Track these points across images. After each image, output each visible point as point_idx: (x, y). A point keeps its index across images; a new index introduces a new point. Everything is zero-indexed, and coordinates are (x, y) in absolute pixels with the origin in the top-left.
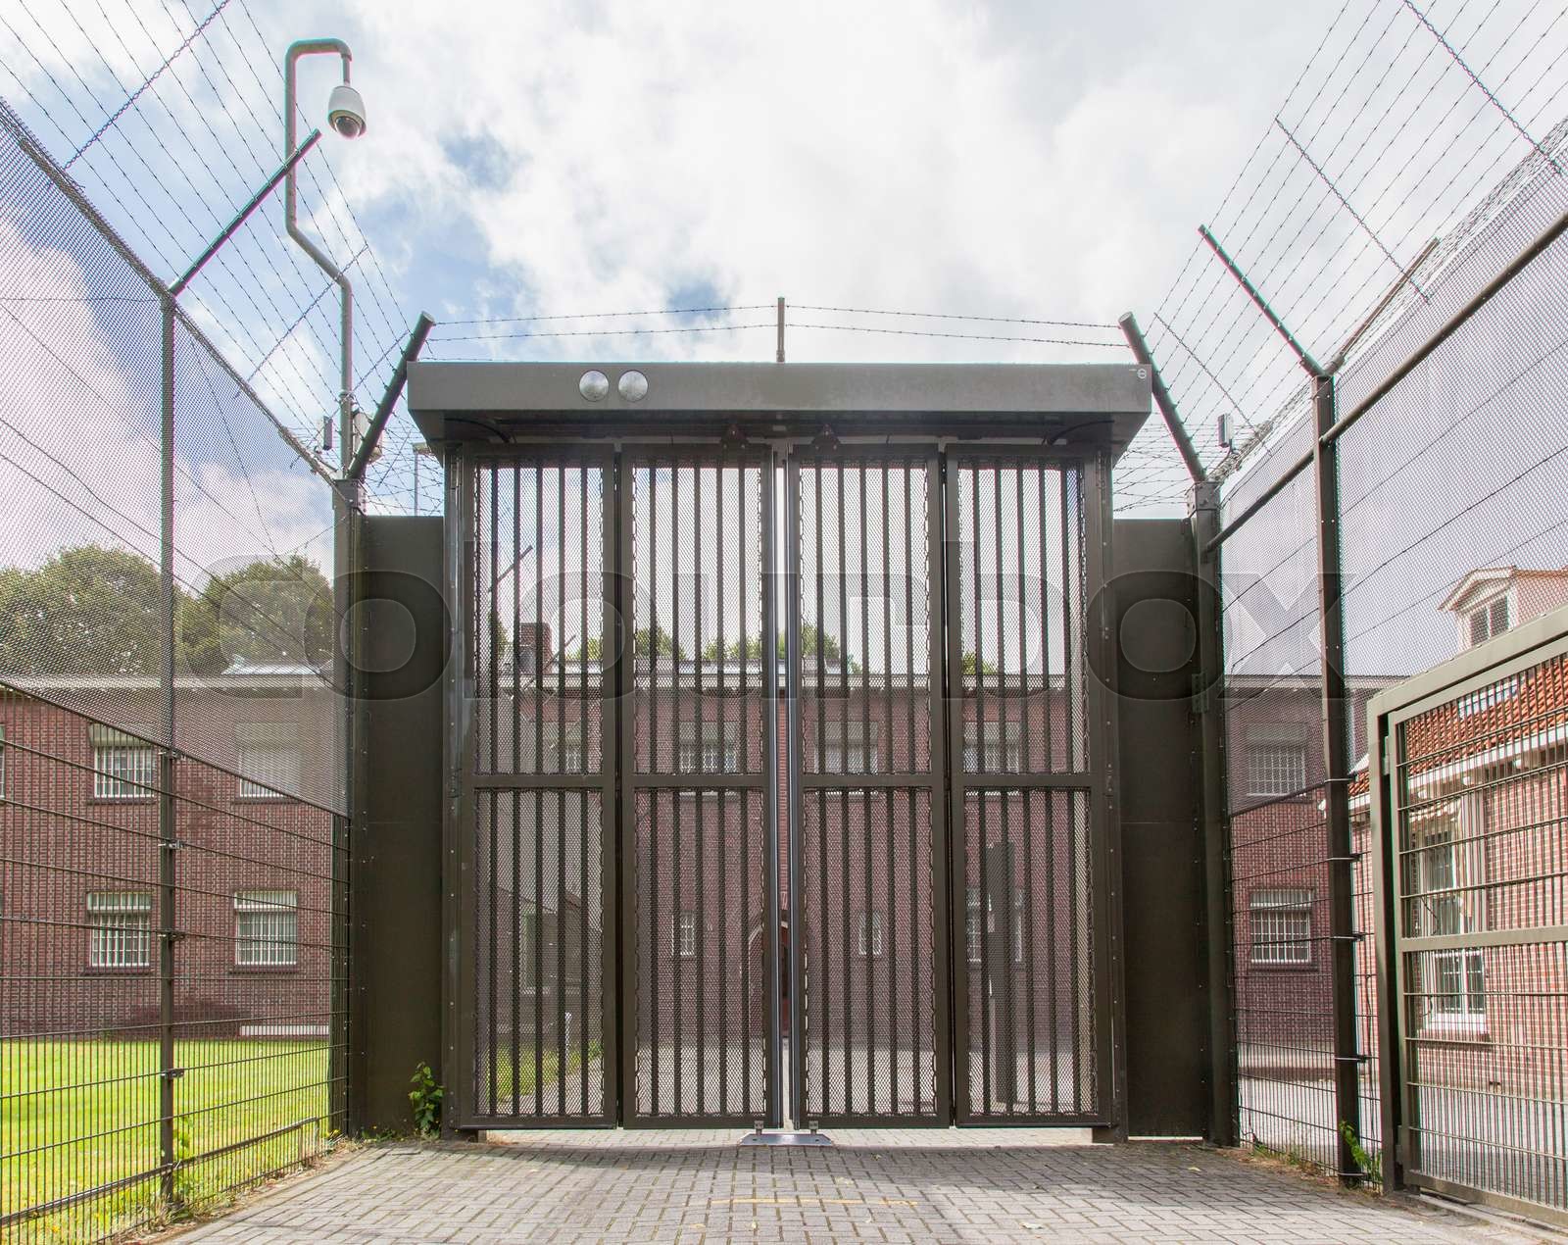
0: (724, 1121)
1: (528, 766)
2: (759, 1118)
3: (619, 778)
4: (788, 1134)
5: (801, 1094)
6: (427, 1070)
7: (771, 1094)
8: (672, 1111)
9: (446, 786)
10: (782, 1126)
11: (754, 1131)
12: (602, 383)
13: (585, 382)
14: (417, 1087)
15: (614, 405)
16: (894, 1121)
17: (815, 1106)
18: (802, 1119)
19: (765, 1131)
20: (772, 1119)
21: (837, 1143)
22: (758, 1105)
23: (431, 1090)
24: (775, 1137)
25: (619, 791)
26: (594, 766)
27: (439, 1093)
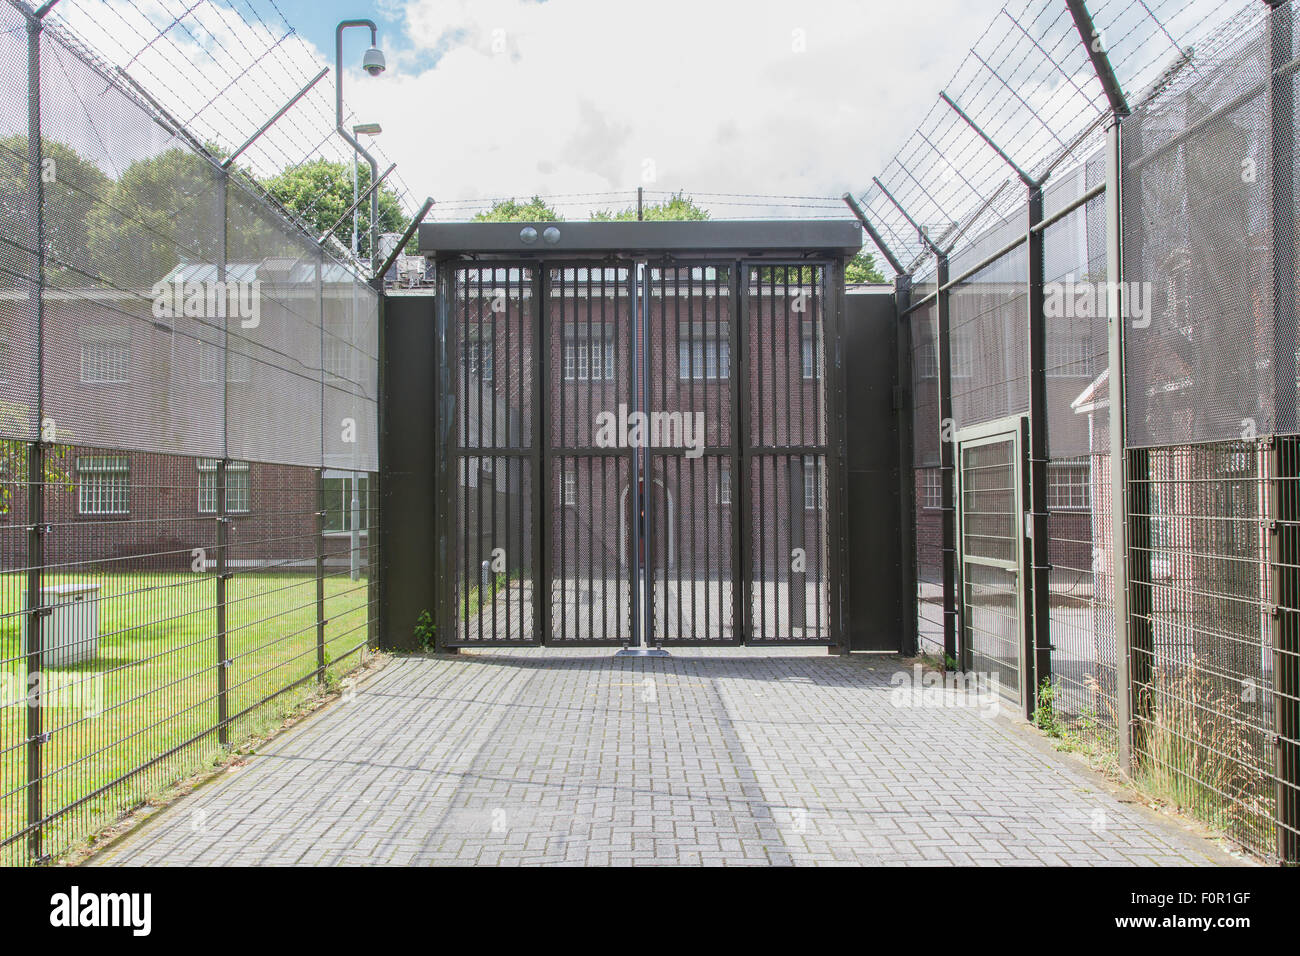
0: (605, 642)
1: (487, 443)
2: (626, 641)
3: (542, 449)
4: (643, 650)
5: (651, 628)
6: (427, 614)
7: (634, 628)
8: (574, 637)
9: (437, 455)
10: (639, 645)
11: (623, 649)
12: (533, 232)
13: (524, 232)
14: (420, 623)
15: (540, 246)
16: (708, 642)
17: (660, 634)
18: (652, 641)
19: (629, 649)
20: (634, 641)
21: (673, 655)
22: (625, 633)
23: (429, 625)
24: (636, 652)
25: (542, 456)
26: (527, 444)
27: (434, 627)
